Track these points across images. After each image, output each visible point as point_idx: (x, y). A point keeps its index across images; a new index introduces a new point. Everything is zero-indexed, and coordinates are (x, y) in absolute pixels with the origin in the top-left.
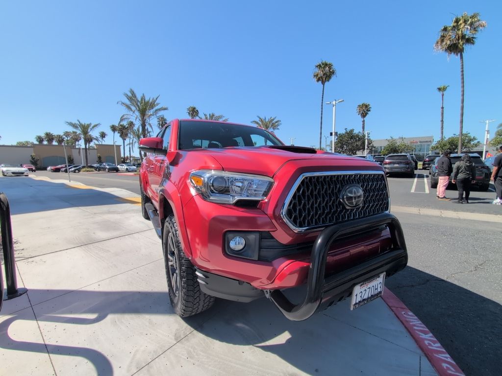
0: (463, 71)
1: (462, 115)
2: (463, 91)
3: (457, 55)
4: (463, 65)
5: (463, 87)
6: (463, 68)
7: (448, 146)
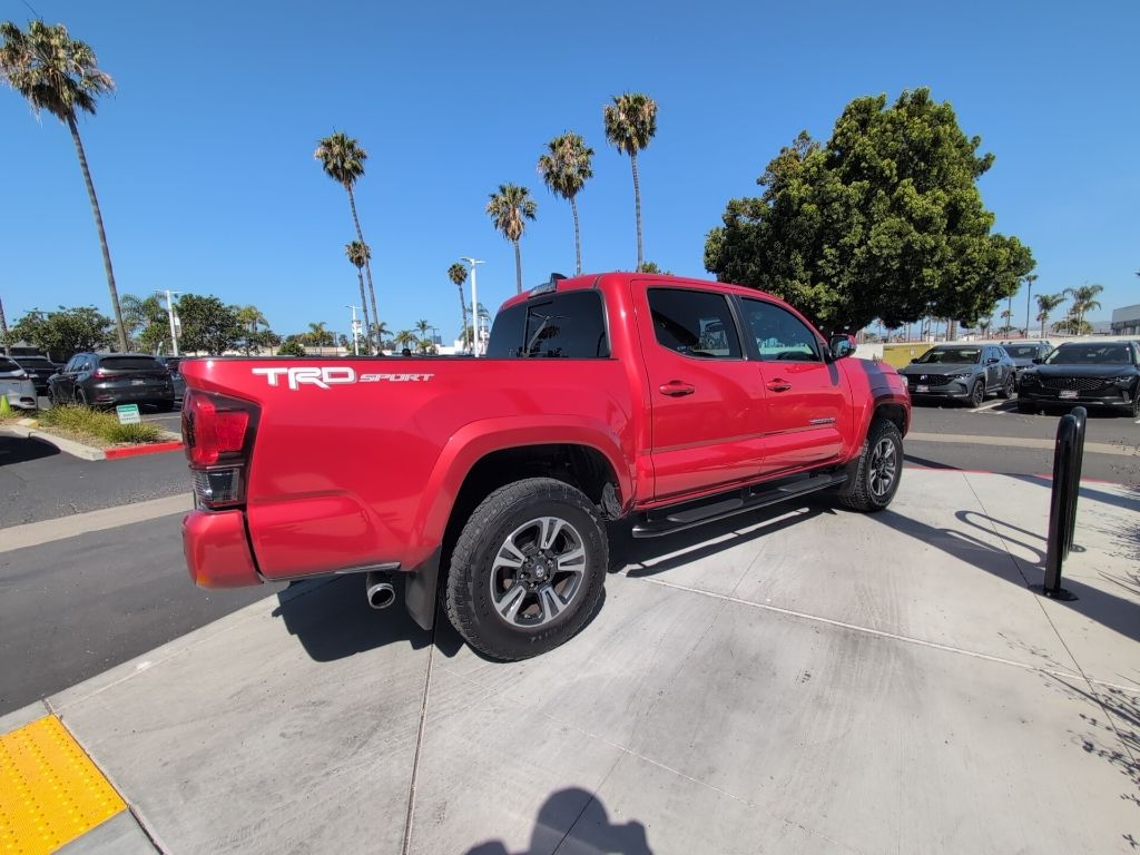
0: (85, 165)
1: (109, 267)
2: (98, 213)
3: (61, 117)
4: (82, 151)
5: (95, 202)
6: (83, 158)
7: (59, 336)
